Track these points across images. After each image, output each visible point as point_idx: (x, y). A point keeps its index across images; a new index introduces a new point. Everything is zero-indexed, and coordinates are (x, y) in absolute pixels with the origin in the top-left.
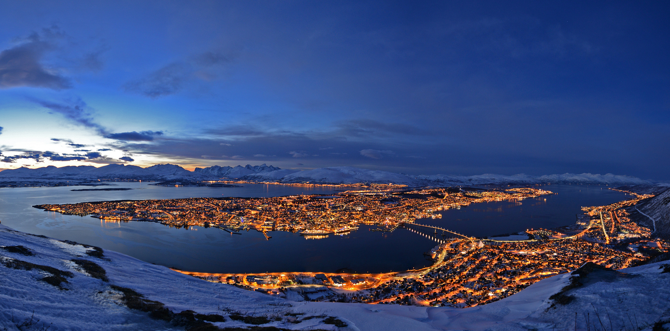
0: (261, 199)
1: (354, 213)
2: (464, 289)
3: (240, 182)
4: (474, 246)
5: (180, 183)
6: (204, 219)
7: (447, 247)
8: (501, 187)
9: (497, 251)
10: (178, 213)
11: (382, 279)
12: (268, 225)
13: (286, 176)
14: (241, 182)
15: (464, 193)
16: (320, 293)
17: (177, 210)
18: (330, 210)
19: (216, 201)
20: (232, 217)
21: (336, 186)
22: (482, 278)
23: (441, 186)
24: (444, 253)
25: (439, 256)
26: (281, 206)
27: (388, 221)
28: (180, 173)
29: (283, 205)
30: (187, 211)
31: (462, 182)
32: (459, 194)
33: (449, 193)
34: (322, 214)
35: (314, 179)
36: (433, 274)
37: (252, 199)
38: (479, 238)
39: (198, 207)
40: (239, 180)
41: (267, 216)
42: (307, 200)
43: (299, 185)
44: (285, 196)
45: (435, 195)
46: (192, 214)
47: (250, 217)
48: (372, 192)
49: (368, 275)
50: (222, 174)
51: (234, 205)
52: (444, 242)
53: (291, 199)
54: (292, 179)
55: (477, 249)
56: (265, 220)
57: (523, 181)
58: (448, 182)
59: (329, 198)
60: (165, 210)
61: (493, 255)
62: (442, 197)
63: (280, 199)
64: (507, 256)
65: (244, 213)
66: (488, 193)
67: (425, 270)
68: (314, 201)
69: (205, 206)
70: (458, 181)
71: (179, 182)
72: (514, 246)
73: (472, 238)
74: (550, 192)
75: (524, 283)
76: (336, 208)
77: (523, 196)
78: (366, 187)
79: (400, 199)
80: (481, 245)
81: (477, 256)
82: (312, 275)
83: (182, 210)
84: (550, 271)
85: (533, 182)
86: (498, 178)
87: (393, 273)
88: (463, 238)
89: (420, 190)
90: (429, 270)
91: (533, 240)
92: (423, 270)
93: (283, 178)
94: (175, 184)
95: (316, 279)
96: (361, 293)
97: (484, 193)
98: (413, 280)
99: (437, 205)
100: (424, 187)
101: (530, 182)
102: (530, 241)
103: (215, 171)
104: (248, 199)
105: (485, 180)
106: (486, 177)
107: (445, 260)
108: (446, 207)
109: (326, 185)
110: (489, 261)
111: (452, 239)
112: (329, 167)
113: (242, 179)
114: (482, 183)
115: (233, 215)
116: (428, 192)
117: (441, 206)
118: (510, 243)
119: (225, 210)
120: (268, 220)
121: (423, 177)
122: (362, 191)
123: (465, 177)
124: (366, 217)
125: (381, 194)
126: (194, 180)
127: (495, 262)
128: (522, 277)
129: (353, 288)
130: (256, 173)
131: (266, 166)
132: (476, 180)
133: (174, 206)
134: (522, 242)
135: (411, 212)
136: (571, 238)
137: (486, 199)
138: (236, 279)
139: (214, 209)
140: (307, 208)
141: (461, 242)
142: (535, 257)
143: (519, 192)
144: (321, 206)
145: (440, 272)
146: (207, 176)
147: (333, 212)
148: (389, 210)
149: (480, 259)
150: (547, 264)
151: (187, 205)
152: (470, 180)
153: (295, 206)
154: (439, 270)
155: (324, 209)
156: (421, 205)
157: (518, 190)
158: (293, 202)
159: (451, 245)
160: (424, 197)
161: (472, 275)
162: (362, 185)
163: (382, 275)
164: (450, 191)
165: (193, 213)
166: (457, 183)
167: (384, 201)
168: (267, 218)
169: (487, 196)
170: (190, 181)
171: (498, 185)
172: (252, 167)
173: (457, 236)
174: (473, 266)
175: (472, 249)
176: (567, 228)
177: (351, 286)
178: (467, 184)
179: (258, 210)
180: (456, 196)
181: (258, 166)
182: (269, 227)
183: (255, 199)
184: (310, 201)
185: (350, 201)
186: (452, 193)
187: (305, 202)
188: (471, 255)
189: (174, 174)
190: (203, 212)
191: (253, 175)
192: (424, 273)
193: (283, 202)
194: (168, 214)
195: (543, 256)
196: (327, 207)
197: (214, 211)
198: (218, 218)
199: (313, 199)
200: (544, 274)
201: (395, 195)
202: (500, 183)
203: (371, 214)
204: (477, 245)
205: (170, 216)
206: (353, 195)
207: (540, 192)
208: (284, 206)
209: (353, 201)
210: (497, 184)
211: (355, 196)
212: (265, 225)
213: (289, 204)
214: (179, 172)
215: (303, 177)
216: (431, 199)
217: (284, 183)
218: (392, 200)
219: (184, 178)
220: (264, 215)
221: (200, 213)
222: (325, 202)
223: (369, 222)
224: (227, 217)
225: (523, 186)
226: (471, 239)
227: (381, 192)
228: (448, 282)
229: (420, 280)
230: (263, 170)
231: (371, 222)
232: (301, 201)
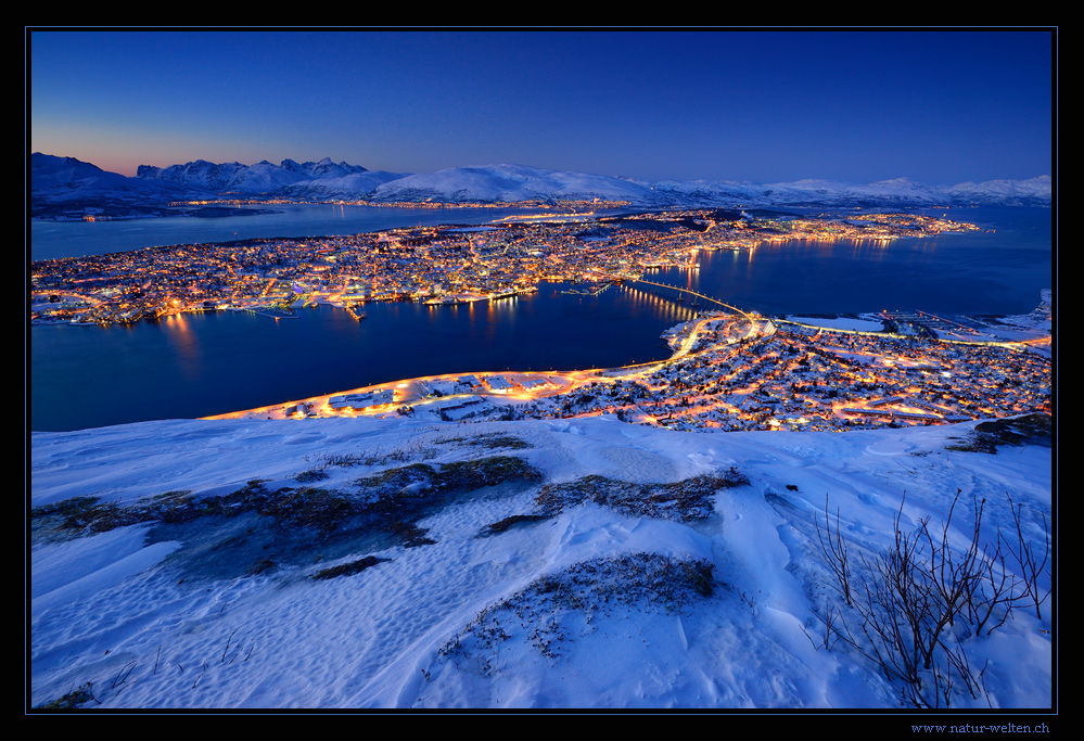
0: (331, 239)
1: (525, 260)
2: (724, 405)
3: (274, 201)
4: (753, 330)
5: (100, 211)
6: (201, 297)
7: (701, 327)
8: (841, 210)
9: (801, 346)
10: (117, 290)
11: (577, 380)
12: (355, 292)
13: (381, 187)
14: (276, 202)
15: (749, 222)
16: (469, 407)
17: (112, 283)
18: (477, 255)
19: (221, 251)
20: (271, 284)
21: (487, 206)
22: (762, 392)
23: (703, 206)
24: (694, 337)
25: (683, 342)
26: (377, 251)
27: (592, 274)
28: (89, 181)
29: (381, 250)
30: (144, 281)
31: (748, 198)
32: (740, 224)
33: (717, 221)
34: (462, 264)
35: (441, 191)
36: (668, 372)
37: (309, 239)
38: (767, 316)
39: (174, 271)
40: (270, 196)
41: (351, 274)
42: (431, 237)
43: (412, 205)
44: (383, 231)
45: (688, 223)
46: (160, 288)
47: (313, 279)
48: (560, 218)
49: (553, 374)
50: (224, 183)
51: (271, 256)
52: (695, 317)
53: (396, 235)
54: (395, 192)
55: (759, 337)
56: (347, 283)
57: (898, 198)
58: (719, 198)
59: (475, 232)
60: (72, 287)
61: (793, 351)
62: (703, 227)
63: (374, 237)
64: (824, 357)
65: (298, 271)
66: (804, 224)
67: (654, 365)
68: (444, 238)
69: (192, 266)
70: (740, 195)
71: (97, 206)
72: (843, 339)
73: (752, 314)
74: (972, 227)
75: (851, 418)
76: (488, 250)
77: (891, 233)
78: (547, 207)
79: (615, 231)
80: (770, 329)
81: (757, 351)
82: (454, 378)
83: (128, 281)
84: (921, 407)
85: (927, 199)
86: (833, 190)
87: (597, 370)
88: (733, 312)
89: (659, 213)
90: (661, 366)
91: (893, 336)
92: (650, 366)
93: (375, 192)
94: (82, 215)
95: (461, 384)
96: (539, 403)
97: (794, 223)
98: (633, 383)
99: (691, 245)
100: (668, 205)
101: (917, 200)
102: (886, 335)
103: (200, 174)
104: (301, 240)
105: (803, 193)
106: (807, 186)
107: (693, 351)
108: (710, 249)
109: (466, 205)
110: (781, 362)
111: (712, 313)
112: (470, 167)
113: (279, 195)
114: (793, 201)
115: (273, 281)
116: (675, 218)
117: (697, 247)
118: (835, 333)
119: (249, 267)
120: (353, 282)
121: (666, 185)
122: (539, 216)
123: (758, 188)
124: (548, 268)
125: (577, 221)
126: (143, 200)
127: (794, 366)
128: (851, 406)
129: (525, 396)
130: (312, 179)
131: (333, 164)
132: (781, 194)
133: (99, 274)
134: (865, 336)
135: (634, 256)
136: (1006, 345)
137: (798, 236)
138: (307, 409)
139: (220, 269)
140: (431, 254)
141: (730, 321)
142: (891, 370)
143: (882, 224)
144: (459, 249)
145: (682, 371)
146: (179, 190)
147: (484, 259)
148: (593, 253)
149: (764, 356)
150: (919, 390)
151: (138, 268)
152: (768, 193)
153: (408, 250)
154: (680, 367)
155: (467, 256)
156: (658, 242)
157: (881, 217)
158: (401, 243)
159: (709, 324)
160: (664, 227)
161: (743, 382)
162: (539, 204)
163: (576, 373)
164: (720, 215)
165: (165, 285)
166: (738, 200)
167: (583, 236)
168: (351, 280)
169: (801, 231)
170: (128, 202)
171: (831, 206)
172: (297, 165)
173: (723, 309)
174: (747, 368)
175: (750, 334)
176: (999, 319)
177: (523, 391)
178: (760, 203)
179: (330, 263)
180: (732, 227)
181: (311, 164)
182: (358, 297)
183: (317, 239)
184: (437, 239)
185: (516, 238)
186: (723, 221)
187: (427, 241)
188: (746, 347)
189: (69, 185)
190: (191, 280)
191: (301, 183)
192: (652, 370)
193: (381, 243)
194: (83, 297)
195: (911, 371)
196: (472, 251)
197: (221, 275)
198: (235, 290)
199: (442, 236)
200: (906, 410)
201: (604, 222)
202: (837, 200)
203: (558, 261)
204: (762, 330)
205: (96, 302)
206: (522, 225)
207: (942, 226)
208: (384, 251)
209: (522, 237)
210: (830, 203)
211: (527, 226)
212: (347, 294)
213: (394, 247)
214: (85, 180)
215: (418, 187)
216: (678, 232)
217: (378, 201)
218: (599, 232)
219: (107, 195)
220: (343, 273)
221: (185, 284)
222: (466, 240)
223: (553, 277)
224: (258, 286)
225: (898, 210)
226: (751, 316)
227: (577, 217)
228: (694, 389)
229: (643, 382)
230: (325, 172)
231: (558, 277)
232: (419, 240)
